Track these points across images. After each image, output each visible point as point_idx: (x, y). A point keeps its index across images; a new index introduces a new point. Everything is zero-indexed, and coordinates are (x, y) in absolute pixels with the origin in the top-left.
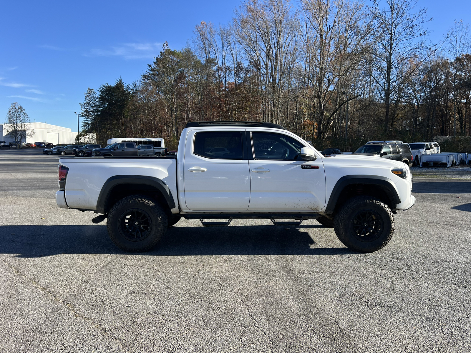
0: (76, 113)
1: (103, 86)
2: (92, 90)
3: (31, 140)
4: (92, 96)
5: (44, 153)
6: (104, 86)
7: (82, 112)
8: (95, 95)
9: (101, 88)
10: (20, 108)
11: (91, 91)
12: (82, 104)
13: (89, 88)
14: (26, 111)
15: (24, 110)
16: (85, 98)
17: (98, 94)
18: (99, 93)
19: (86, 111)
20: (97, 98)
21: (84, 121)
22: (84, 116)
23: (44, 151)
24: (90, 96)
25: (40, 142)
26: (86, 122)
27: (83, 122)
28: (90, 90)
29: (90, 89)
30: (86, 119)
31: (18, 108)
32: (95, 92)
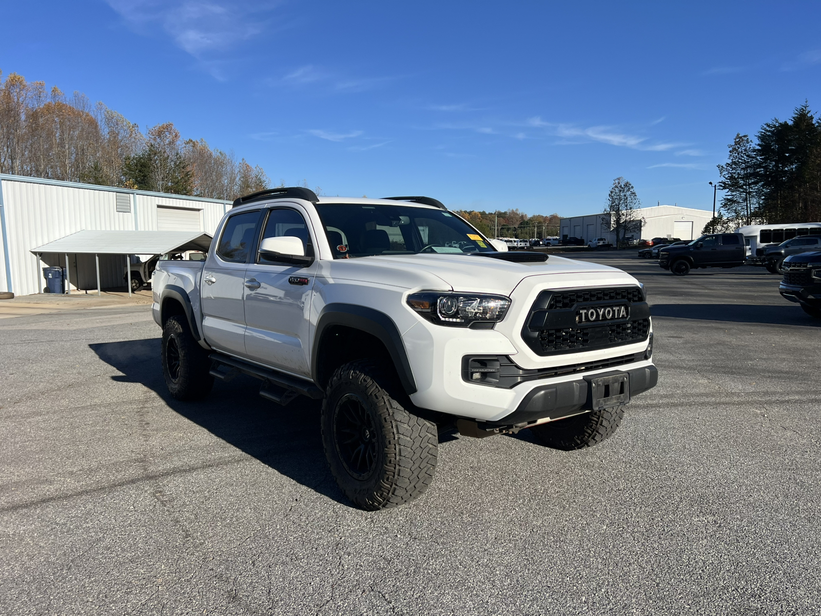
0: (711, 183)
1: (765, 126)
2: (745, 136)
3: (648, 234)
4: (743, 148)
5: (639, 256)
6: (768, 126)
7: (723, 179)
8: (748, 147)
9: (763, 131)
10: (627, 185)
11: (743, 140)
12: (722, 166)
13: (738, 135)
14: (635, 190)
15: (632, 187)
16: (730, 154)
17: (755, 143)
18: (758, 142)
19: (731, 178)
20: (754, 150)
21: (725, 197)
22: (726, 188)
23: (639, 253)
24: (740, 150)
25: (660, 238)
26: (729, 197)
27: (725, 199)
28: (741, 138)
29: (740, 136)
30: (729, 193)
31: (624, 185)
32: (749, 141)
